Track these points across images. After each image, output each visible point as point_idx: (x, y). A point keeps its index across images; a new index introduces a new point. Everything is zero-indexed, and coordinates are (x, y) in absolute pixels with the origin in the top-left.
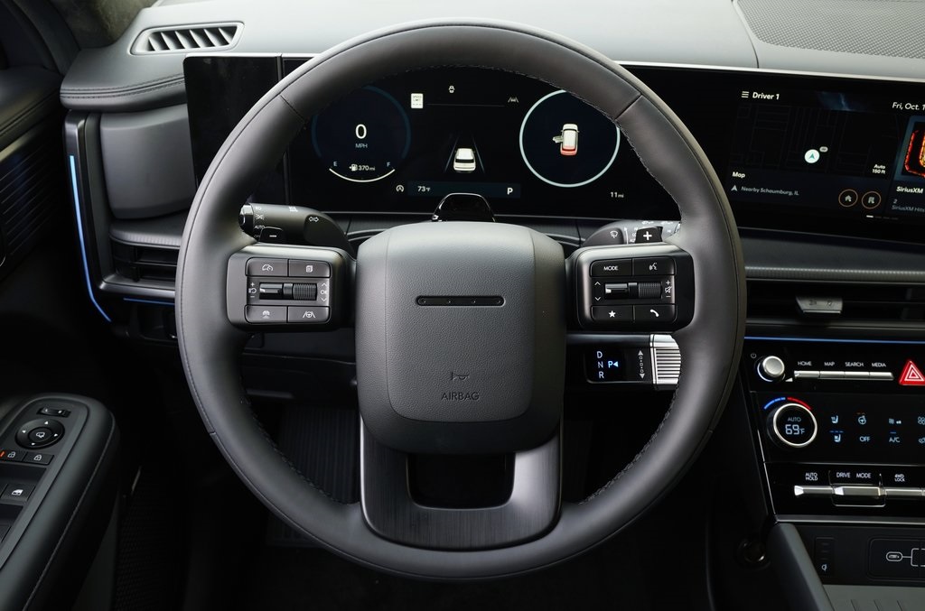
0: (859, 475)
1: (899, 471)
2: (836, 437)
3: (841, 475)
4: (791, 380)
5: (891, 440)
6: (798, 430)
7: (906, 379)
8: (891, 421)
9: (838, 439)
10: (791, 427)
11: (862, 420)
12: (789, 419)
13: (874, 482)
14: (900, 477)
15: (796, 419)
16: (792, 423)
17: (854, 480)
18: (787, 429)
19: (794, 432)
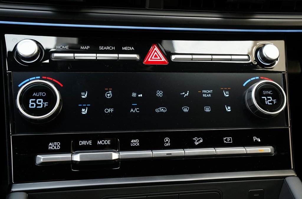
0: (100, 143)
1: (135, 137)
2: (83, 110)
3: (84, 143)
4: (48, 61)
5: (132, 110)
6: (42, 104)
7: (149, 60)
8: (134, 95)
9: (84, 111)
10: (35, 102)
11: (109, 95)
12: (34, 94)
13: (113, 147)
14: (135, 142)
15: (41, 94)
16: (36, 98)
17: (95, 147)
18: (31, 103)
19: (37, 105)
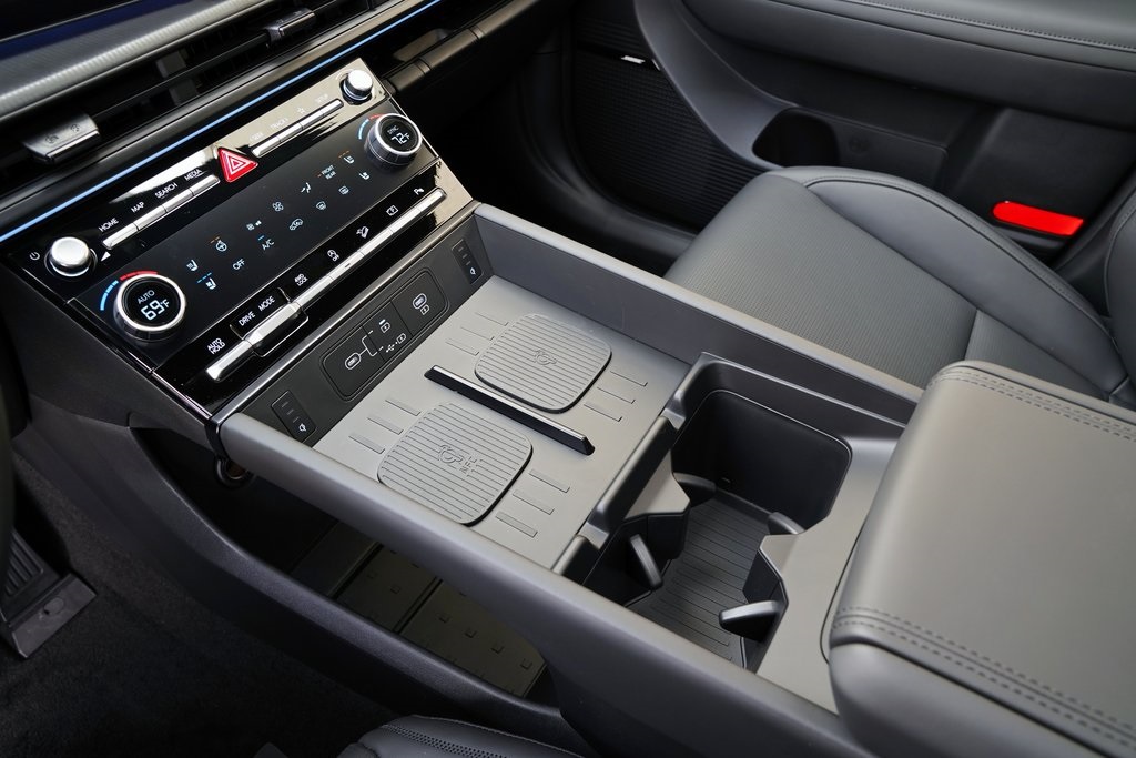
0: (262, 307)
1: (295, 272)
2: (209, 284)
3: (244, 320)
4: (107, 255)
5: (264, 247)
6: (161, 306)
7: (232, 173)
8: (250, 227)
9: (212, 285)
10: (150, 309)
11: (222, 246)
12: (140, 301)
13: (280, 302)
14: (300, 279)
15: (147, 295)
16: (147, 303)
17: (261, 317)
18: (147, 314)
19: (156, 311)
